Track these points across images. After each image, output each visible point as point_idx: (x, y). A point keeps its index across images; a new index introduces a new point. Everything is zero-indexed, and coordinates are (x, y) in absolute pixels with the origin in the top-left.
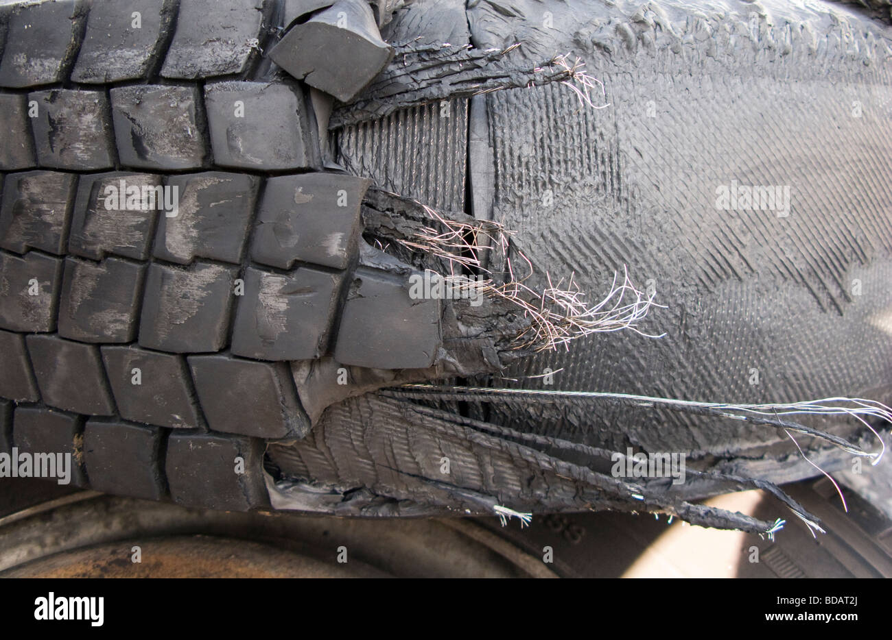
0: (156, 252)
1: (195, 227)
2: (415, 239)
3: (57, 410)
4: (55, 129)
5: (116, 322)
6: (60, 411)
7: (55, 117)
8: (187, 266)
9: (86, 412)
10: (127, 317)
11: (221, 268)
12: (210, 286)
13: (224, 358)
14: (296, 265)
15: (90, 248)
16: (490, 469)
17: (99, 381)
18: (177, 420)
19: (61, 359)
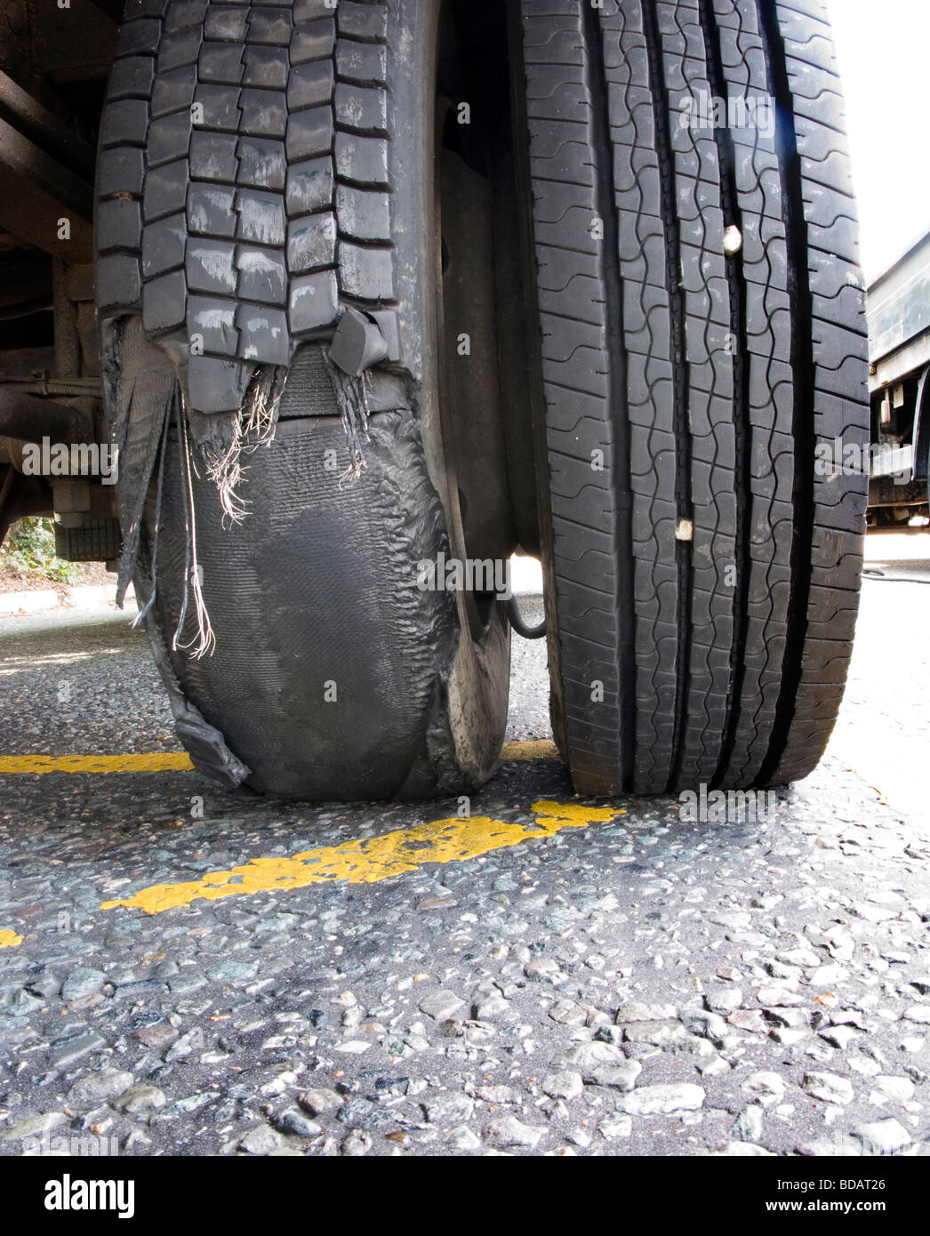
0: (242, 246)
1: (257, 271)
2: (260, 394)
3: (144, 180)
4: (310, 177)
5: (200, 221)
6: (144, 184)
7: (316, 176)
8: (235, 267)
9: (146, 201)
10: (203, 229)
11: (234, 287)
12: (224, 280)
13: (185, 292)
14: (239, 330)
15: (241, 204)
16: (139, 446)
17: (164, 211)
18: (147, 264)
19: (175, 185)
